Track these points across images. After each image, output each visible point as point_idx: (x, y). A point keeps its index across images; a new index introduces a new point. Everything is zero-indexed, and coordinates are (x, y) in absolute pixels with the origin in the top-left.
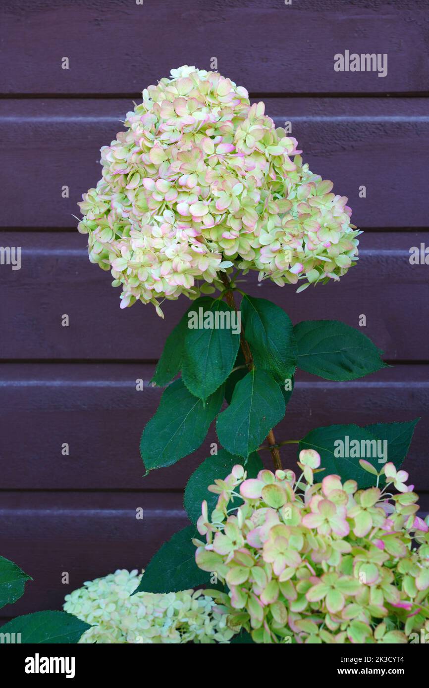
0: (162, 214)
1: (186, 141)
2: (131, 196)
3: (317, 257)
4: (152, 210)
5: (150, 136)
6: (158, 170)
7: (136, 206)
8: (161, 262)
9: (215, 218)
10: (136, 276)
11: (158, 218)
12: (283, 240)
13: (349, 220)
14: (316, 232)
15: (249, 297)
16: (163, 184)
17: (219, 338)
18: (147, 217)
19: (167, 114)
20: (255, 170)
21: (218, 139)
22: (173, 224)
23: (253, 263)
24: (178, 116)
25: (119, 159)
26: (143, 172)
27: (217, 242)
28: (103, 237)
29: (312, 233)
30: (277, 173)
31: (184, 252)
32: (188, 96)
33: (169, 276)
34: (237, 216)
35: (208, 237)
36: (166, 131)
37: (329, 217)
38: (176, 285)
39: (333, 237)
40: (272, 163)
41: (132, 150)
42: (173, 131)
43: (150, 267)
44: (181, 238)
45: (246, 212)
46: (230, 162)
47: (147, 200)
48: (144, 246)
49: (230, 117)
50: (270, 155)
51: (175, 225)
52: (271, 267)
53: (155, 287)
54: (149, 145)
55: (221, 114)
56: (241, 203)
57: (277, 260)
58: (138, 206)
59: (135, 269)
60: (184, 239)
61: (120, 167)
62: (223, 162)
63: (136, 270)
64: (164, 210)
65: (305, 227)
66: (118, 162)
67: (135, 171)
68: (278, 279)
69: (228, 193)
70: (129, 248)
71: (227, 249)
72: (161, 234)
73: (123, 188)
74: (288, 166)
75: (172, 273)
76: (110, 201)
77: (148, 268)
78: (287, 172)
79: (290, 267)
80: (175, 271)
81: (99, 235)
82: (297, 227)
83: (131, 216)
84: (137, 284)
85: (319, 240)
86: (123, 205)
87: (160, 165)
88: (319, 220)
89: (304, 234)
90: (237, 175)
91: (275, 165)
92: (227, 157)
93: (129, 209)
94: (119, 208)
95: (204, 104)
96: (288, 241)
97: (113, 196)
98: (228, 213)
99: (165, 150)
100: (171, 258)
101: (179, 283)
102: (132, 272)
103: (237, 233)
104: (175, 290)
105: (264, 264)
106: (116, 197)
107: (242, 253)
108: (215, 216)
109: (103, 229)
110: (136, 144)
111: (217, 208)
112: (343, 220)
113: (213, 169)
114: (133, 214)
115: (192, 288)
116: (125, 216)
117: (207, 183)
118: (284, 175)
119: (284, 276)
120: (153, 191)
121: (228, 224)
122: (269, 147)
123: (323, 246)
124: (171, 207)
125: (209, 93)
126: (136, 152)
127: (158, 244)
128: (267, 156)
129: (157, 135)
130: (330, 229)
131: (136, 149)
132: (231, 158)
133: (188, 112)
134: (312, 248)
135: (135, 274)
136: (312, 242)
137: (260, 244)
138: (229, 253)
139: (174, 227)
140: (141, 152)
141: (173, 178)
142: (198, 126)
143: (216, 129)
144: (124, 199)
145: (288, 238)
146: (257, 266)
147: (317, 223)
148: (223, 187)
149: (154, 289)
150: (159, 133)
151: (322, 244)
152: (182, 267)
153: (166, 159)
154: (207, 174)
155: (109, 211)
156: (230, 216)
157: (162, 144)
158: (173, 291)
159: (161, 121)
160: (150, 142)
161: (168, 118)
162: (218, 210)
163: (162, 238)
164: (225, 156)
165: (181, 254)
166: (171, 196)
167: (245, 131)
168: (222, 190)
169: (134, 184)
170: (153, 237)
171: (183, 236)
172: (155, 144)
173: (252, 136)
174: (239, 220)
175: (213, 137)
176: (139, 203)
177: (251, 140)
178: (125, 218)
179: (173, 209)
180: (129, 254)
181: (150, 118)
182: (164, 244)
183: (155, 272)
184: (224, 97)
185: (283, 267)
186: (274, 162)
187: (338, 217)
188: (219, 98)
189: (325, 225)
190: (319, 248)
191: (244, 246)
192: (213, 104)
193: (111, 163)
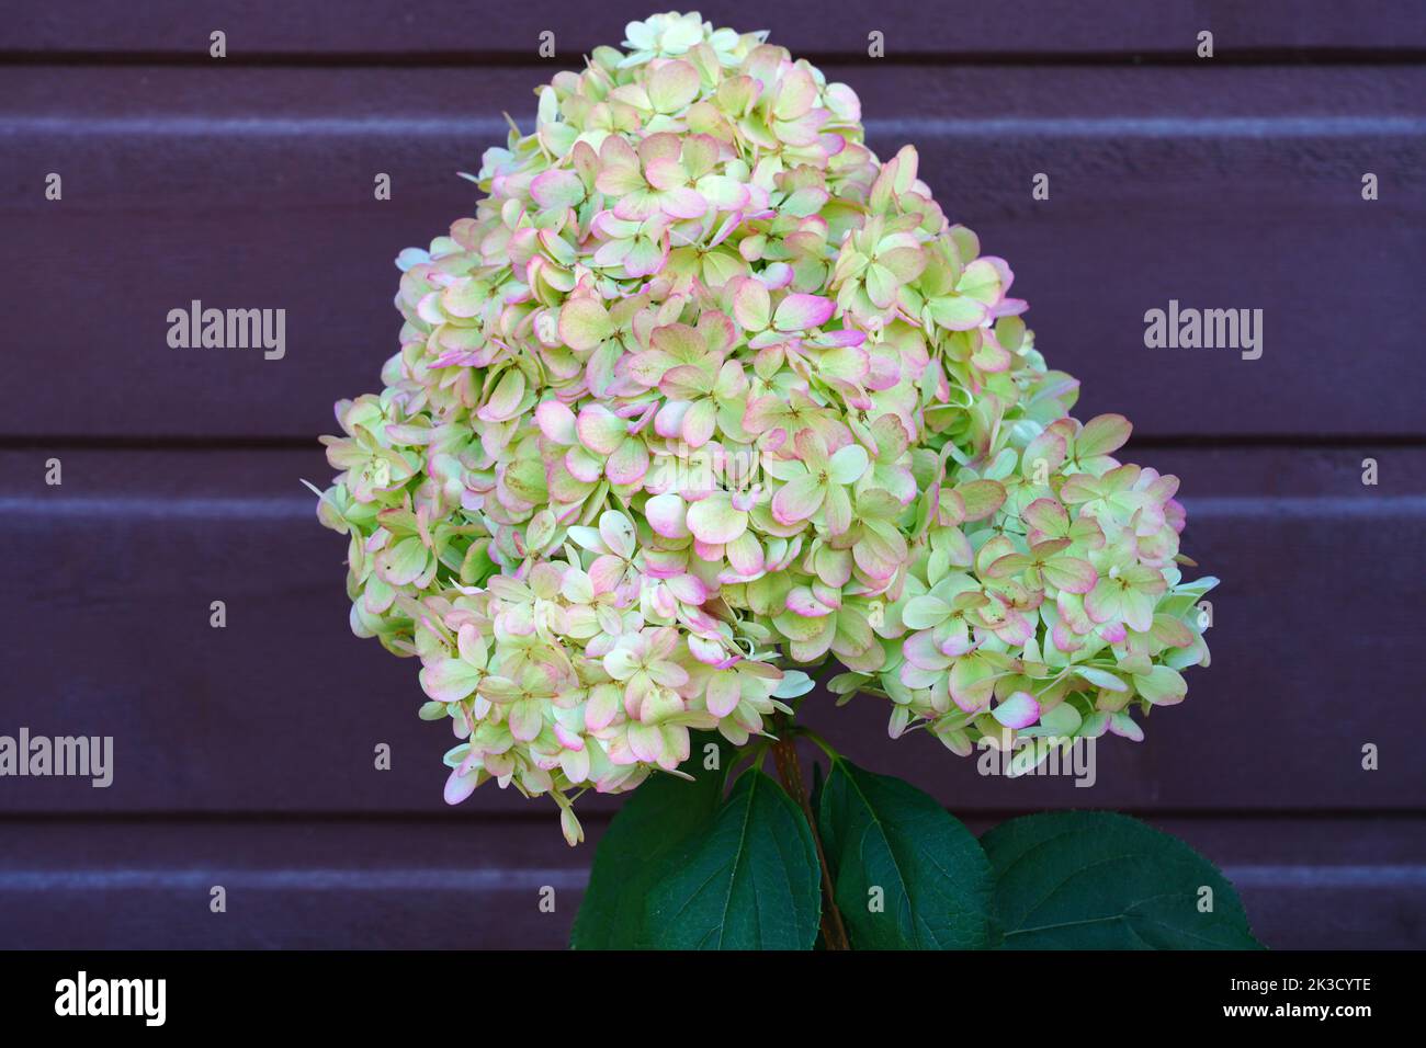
0: (595, 523)
1: (676, 277)
2: (493, 444)
3: (1081, 671)
4: (562, 503)
5: (560, 248)
6: (584, 365)
7: (509, 481)
8: (587, 686)
9: (765, 546)
10: (504, 723)
11: (580, 535)
12: (977, 613)
13: (1174, 543)
14: (1083, 595)
15: (851, 767)
16: (601, 423)
17: (755, 902)
18: (544, 523)
19: (617, 180)
20: (897, 386)
21: (777, 272)
22: (629, 557)
23: (876, 681)
24: (651, 188)
25: (461, 318)
26: (536, 370)
27: (767, 619)
28: (396, 569)
29: (1068, 596)
30: (949, 378)
31: (662, 656)
32: (684, 118)
33: (612, 732)
34: (837, 543)
35: (741, 604)
36: (610, 238)
37: (1126, 548)
38: (631, 760)
39: (1134, 611)
40: (941, 350)
41: (501, 289)
42: (637, 239)
43: (548, 700)
44: (654, 610)
45: (867, 532)
46: (821, 363)
47: (549, 469)
48: (534, 629)
49: (816, 200)
50: (936, 326)
51: (637, 562)
52: (935, 699)
53: (563, 760)
54: (558, 282)
55: (783, 187)
56: (854, 507)
57: (957, 681)
58: (515, 480)
59: (501, 703)
60: (664, 613)
61: (460, 341)
62: (799, 365)
63: (505, 707)
64: (603, 510)
65: (1048, 574)
66: (454, 323)
67: (510, 364)
68: (953, 734)
69: (815, 472)
70: (485, 627)
71: (797, 642)
72: (590, 592)
73: (466, 409)
74: (988, 357)
75: (618, 725)
76: (425, 447)
77: (542, 700)
78: (984, 374)
79: (994, 703)
80: (631, 717)
81: (384, 559)
82: (1022, 573)
83: (492, 506)
84: (505, 745)
85: (1092, 620)
86: (465, 465)
87: (591, 353)
88: (1095, 557)
89: (1044, 598)
90: (844, 410)
91: (948, 354)
92: (809, 342)
93: (487, 481)
94: (451, 478)
95: (733, 148)
96: (995, 619)
97: (435, 430)
98: (811, 533)
99: (609, 304)
100: (616, 678)
101: (643, 756)
102: (491, 712)
103: (834, 595)
104: (628, 775)
105: (913, 690)
106: (445, 434)
107: (845, 653)
108: (766, 540)
109: (398, 539)
110: (515, 271)
111: (776, 516)
112: (1159, 547)
113: (768, 385)
114: (496, 500)
115: (682, 766)
116: (471, 505)
117: (746, 434)
118: (973, 387)
119: (972, 725)
120: (569, 447)
121: (809, 568)
122: (934, 302)
123: (1103, 637)
124: (625, 502)
125: (748, 111)
126: (515, 301)
127: (579, 624)
128: (930, 330)
129: (582, 245)
130: (1124, 584)
131: (516, 290)
132: (823, 351)
133: (684, 176)
134: (1066, 646)
135: (499, 717)
136: (1069, 625)
137: (902, 625)
138: (806, 652)
139: (631, 568)
140: (531, 304)
141: (635, 405)
142: (716, 227)
143: (770, 238)
144: (470, 442)
145: (996, 610)
146: (887, 691)
147: (1086, 564)
148: (797, 448)
149: (560, 770)
150: (588, 241)
151: (1100, 630)
152: (655, 705)
153: (612, 332)
154: (748, 407)
155: (419, 477)
156: (817, 543)
157: (599, 278)
158: (620, 777)
159: (596, 200)
160: (561, 271)
161: (620, 192)
162: (779, 524)
163: (594, 604)
164: (804, 343)
165: (653, 665)
166: (627, 467)
167: (866, 252)
168: (796, 458)
169: (506, 403)
170: (563, 602)
171: (662, 601)
172: (577, 279)
173: (887, 267)
174: (843, 553)
175: (761, 265)
176: (519, 473)
177: (883, 283)
178: (474, 512)
179: (630, 509)
180: (481, 648)
181: (561, 187)
182: (598, 623)
183: (565, 717)
184: (789, 124)
185: (976, 701)
186: (945, 348)
187: (1146, 538)
188: (780, 129)
189: (1114, 572)
190: (1089, 645)
191: (851, 631)
192: (762, 148)
193: (434, 327)
